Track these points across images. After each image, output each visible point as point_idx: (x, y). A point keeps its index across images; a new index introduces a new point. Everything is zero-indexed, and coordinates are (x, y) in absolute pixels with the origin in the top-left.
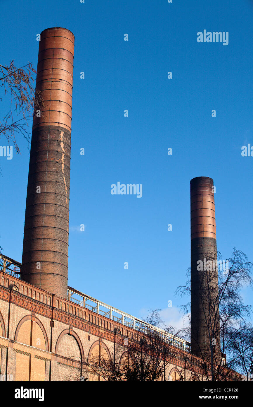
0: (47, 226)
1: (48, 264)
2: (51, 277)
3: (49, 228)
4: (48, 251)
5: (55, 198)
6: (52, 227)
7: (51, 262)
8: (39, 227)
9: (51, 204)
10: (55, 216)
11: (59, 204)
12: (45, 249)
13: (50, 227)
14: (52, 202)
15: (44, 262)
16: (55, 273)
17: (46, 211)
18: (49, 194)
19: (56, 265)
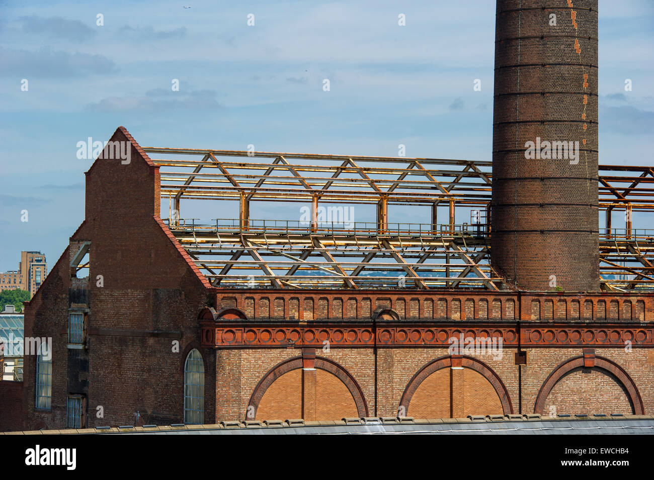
0: (525, 119)
1: (529, 209)
2: (538, 238)
3: (529, 123)
4: (529, 180)
5: (541, 47)
6: (536, 122)
7: (537, 205)
8: (510, 123)
9: (532, 65)
10: (543, 94)
11: (551, 61)
12: (522, 175)
13: (532, 122)
14: (535, 60)
15: (521, 205)
16: (547, 228)
17: (522, 85)
18: (527, 42)
19: (548, 208)
